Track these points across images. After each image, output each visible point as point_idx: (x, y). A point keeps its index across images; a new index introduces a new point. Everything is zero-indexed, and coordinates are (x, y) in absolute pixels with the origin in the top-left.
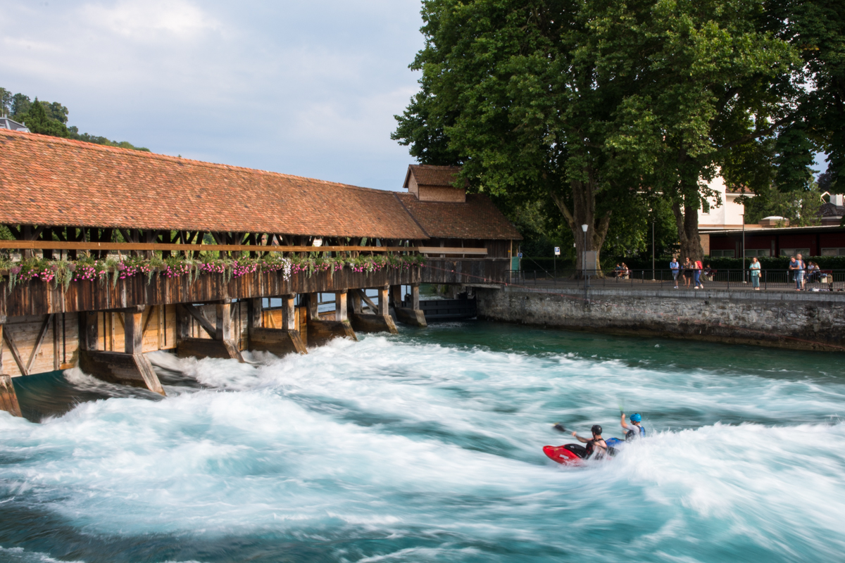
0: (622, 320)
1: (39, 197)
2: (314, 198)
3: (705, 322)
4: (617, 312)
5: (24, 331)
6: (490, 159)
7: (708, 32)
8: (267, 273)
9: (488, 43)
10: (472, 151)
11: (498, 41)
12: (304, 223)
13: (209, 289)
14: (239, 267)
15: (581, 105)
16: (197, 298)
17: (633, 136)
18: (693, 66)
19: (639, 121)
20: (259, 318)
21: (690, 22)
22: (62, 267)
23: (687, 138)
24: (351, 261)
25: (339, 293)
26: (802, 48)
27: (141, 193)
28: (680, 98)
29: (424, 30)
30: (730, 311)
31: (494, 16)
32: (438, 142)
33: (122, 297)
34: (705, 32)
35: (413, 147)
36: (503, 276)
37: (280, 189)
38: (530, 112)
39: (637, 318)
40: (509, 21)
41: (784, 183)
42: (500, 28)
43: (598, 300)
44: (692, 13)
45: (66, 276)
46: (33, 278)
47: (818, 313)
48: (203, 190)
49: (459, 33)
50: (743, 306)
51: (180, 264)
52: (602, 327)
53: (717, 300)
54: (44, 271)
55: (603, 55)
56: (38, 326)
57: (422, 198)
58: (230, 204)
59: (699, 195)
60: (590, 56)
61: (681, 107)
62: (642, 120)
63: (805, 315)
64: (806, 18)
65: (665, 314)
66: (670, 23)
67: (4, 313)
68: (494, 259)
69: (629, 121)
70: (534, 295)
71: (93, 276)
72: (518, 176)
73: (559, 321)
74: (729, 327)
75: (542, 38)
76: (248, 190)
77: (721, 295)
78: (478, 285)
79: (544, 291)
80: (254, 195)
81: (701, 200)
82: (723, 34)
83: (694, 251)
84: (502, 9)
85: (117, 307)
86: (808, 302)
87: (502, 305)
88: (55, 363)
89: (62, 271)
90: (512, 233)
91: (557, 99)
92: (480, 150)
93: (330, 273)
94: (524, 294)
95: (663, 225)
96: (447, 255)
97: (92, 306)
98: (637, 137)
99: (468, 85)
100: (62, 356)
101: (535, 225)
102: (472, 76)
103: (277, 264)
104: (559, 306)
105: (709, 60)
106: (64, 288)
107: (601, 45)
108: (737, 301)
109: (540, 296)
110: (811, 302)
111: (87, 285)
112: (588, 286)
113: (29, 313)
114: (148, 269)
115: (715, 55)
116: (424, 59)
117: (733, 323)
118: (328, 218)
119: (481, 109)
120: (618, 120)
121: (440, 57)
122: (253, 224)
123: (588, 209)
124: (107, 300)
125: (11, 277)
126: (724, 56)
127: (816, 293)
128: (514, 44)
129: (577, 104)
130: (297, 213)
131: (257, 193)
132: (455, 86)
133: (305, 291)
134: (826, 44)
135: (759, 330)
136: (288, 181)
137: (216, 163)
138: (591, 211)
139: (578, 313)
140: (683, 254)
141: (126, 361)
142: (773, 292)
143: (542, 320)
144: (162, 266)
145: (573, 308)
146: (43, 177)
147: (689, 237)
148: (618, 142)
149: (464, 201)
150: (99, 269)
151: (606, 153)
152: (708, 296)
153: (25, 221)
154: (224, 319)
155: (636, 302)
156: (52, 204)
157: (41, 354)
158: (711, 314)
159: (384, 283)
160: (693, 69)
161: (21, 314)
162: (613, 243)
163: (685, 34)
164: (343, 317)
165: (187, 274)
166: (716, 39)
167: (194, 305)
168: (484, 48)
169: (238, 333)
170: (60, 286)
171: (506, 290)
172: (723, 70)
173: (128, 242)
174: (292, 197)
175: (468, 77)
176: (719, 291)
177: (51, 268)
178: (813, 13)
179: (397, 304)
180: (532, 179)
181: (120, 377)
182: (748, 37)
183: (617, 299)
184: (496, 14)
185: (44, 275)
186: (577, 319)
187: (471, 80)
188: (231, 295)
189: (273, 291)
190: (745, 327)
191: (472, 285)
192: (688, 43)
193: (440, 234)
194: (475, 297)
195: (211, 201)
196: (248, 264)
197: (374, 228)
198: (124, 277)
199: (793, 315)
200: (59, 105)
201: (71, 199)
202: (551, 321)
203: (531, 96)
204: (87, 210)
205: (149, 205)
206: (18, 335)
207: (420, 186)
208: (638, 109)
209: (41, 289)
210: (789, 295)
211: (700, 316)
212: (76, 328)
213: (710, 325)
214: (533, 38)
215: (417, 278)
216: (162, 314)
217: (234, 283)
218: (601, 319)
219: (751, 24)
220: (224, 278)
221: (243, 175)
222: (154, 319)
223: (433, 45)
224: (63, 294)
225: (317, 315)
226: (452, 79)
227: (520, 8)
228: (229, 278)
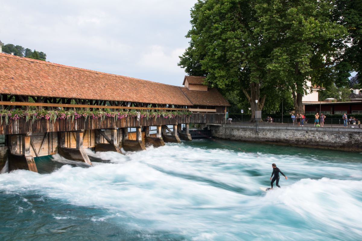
0: (272, 139)
1: (44, 85)
2: (149, 88)
3: (306, 140)
4: (270, 135)
5: (37, 139)
6: (218, 73)
7: (310, 21)
8: (131, 118)
9: (218, 27)
10: (211, 70)
11: (222, 26)
12: (145, 98)
13: (109, 123)
14: (120, 115)
15: (256, 52)
16: (104, 127)
17: (278, 64)
18: (304, 35)
19: (281, 58)
20: (127, 136)
21: (303, 18)
22: (53, 114)
23: (300, 65)
24: (163, 114)
25: (158, 126)
26: (349, 28)
27: (82, 85)
28: (298, 49)
29: (191, 22)
30: (316, 135)
31: (221, 16)
32: (196, 67)
33: (75, 126)
34: (309, 21)
35: (186, 69)
36: (223, 121)
37: (135, 84)
38: (235, 54)
39: (278, 138)
40: (227, 17)
41: (339, 84)
42: (223, 21)
43: (262, 130)
44: (303, 14)
45: (54, 117)
46: (42, 117)
47: (354, 137)
48: (106, 84)
49: (206, 23)
50: (322, 133)
51: (98, 113)
52: (263, 141)
53: (311, 131)
54: (46, 115)
55: (266, 31)
56: (42, 137)
57: (190, 89)
58: (117, 90)
59: (304, 89)
60: (260, 31)
61: (298, 52)
62: (282, 57)
63: (348, 137)
64: (351, 16)
65: (289, 136)
66: (294, 18)
67: (31, 132)
68: (219, 114)
69: (276, 58)
70: (235, 128)
71: (65, 117)
72: (230, 80)
73: (245, 139)
74: (316, 142)
75: (240, 25)
76: (123, 84)
77: (313, 129)
78: (212, 124)
79: (239, 127)
80: (126, 87)
81: (304, 91)
82: (316, 22)
83: (301, 111)
84: (224, 13)
85: (73, 130)
86: (349, 132)
87: (222, 132)
88: (49, 152)
89: (53, 115)
90: (226, 103)
91: (247, 49)
92: (214, 70)
93: (155, 118)
94: (231, 128)
95: (286, 101)
96: (200, 112)
97: (64, 130)
98: (280, 64)
99: (210, 44)
100: (51, 149)
101: (234, 101)
102: (211, 40)
103: (135, 114)
104: (246, 133)
105: (310, 33)
106: (54, 122)
107: (265, 27)
108: (319, 131)
109: (238, 129)
110: (351, 132)
111: (62, 121)
112: (257, 125)
113: (40, 132)
114: (86, 115)
115: (313, 31)
116: (192, 33)
117: (318, 140)
118: (154, 96)
119: (215, 53)
120: (271, 58)
121: (198, 32)
122: (126, 98)
123: (257, 94)
124: (70, 127)
125: (33, 117)
126: (317, 31)
127: (353, 128)
128: (229, 27)
129: (255, 51)
130: (143, 94)
131: (126, 86)
132: (204, 44)
133: (145, 125)
134: (359, 26)
135: (329, 143)
136: (139, 81)
137: (111, 74)
138: (258, 95)
139: (253, 136)
140: (296, 113)
141: (77, 151)
142: (335, 128)
143: (238, 138)
144: (91, 114)
145: (251, 134)
146: (45, 78)
147: (298, 106)
148: (272, 66)
149: (207, 90)
150: (67, 115)
151: (267, 71)
152: (307, 129)
153: (39, 95)
154: (114, 136)
155: (277, 131)
156: (49, 89)
157: (43, 148)
158: (309, 136)
159: (176, 123)
160: (303, 37)
161: (37, 132)
162: (266, 108)
163: (300, 23)
164: (160, 136)
165: (100, 117)
166: (313, 24)
167: (102, 130)
168: (217, 29)
169: (119, 142)
170: (52, 121)
171: (224, 126)
172: (316, 37)
173: (78, 104)
174: (140, 87)
175: (210, 40)
176: (312, 127)
177: (49, 114)
178: (354, 14)
179: (180, 131)
180: (236, 81)
181: (74, 158)
182: (327, 24)
183: (270, 130)
184: (222, 15)
185: (46, 117)
186: (253, 138)
187: (211, 41)
188: (117, 126)
189: (133, 125)
190: (323, 142)
191: (210, 124)
192: (301, 26)
193: (198, 103)
194: (211, 129)
195: (109, 89)
196: (124, 114)
197: (172, 100)
198: (76, 118)
199: (343, 137)
200: (43, 53)
201: (56, 87)
202: (242, 139)
203: (236, 48)
204: (63, 91)
205: (86, 89)
206: (35, 141)
207: (189, 84)
208: (280, 53)
209: (45, 122)
210: (341, 129)
211: (304, 137)
212: (57, 138)
213: (308, 141)
214: (237, 25)
215: (188, 121)
216: (89, 133)
217: (118, 121)
218: (263, 138)
219: (328, 19)
220: (115, 119)
221: (121, 79)
222: (86, 136)
223: (195, 28)
224: (53, 124)
225: (149, 135)
226: (203, 41)
227: (231, 12)
228: (117, 119)
